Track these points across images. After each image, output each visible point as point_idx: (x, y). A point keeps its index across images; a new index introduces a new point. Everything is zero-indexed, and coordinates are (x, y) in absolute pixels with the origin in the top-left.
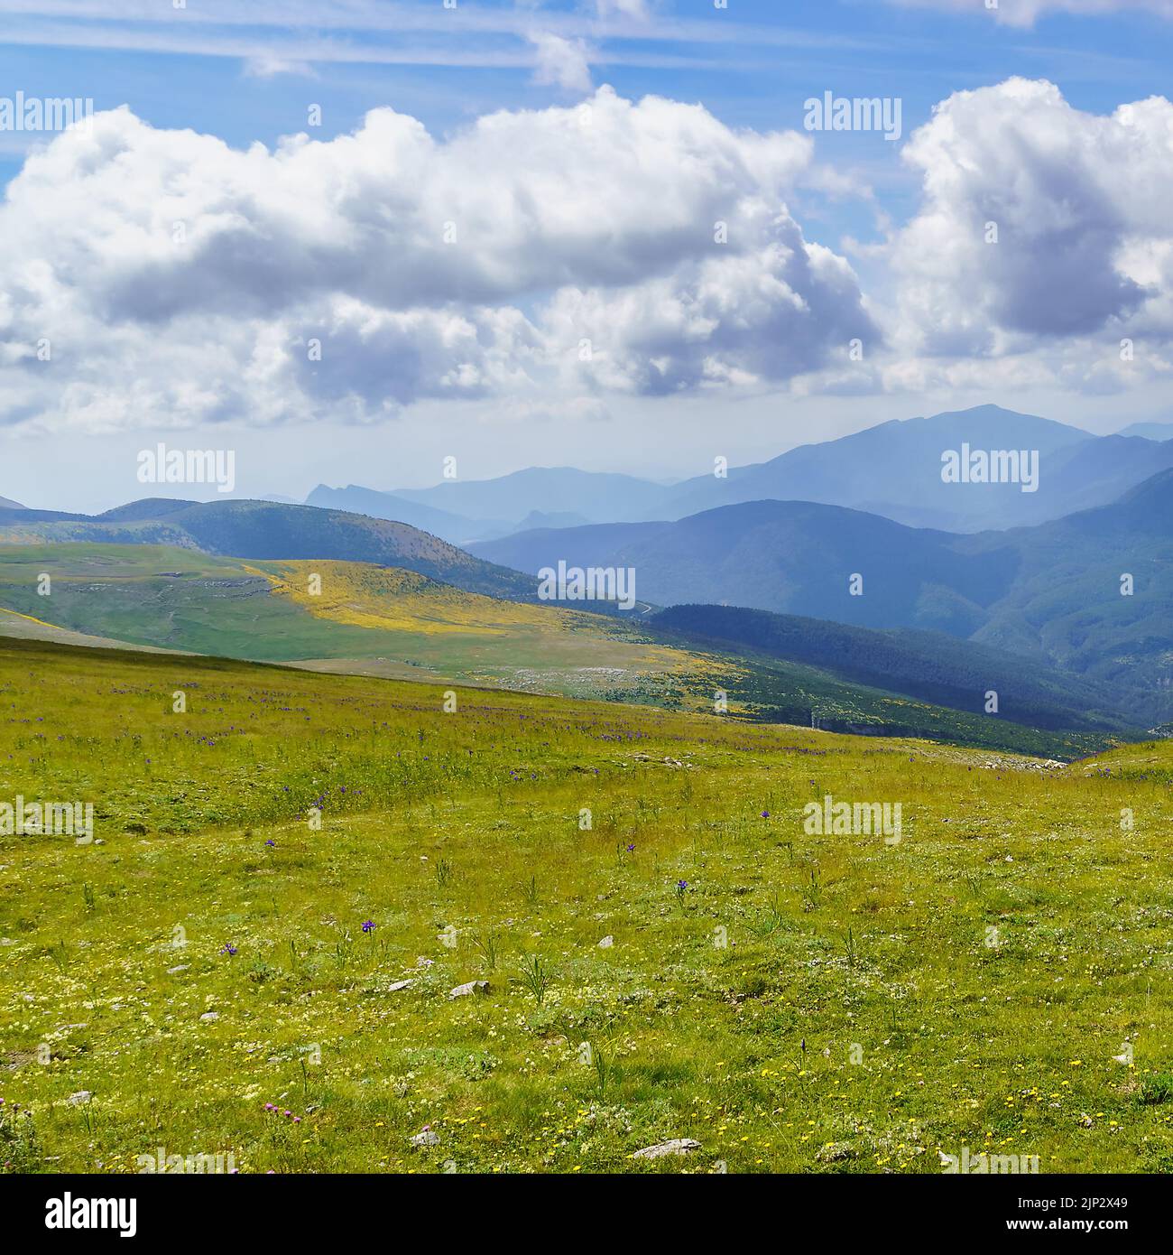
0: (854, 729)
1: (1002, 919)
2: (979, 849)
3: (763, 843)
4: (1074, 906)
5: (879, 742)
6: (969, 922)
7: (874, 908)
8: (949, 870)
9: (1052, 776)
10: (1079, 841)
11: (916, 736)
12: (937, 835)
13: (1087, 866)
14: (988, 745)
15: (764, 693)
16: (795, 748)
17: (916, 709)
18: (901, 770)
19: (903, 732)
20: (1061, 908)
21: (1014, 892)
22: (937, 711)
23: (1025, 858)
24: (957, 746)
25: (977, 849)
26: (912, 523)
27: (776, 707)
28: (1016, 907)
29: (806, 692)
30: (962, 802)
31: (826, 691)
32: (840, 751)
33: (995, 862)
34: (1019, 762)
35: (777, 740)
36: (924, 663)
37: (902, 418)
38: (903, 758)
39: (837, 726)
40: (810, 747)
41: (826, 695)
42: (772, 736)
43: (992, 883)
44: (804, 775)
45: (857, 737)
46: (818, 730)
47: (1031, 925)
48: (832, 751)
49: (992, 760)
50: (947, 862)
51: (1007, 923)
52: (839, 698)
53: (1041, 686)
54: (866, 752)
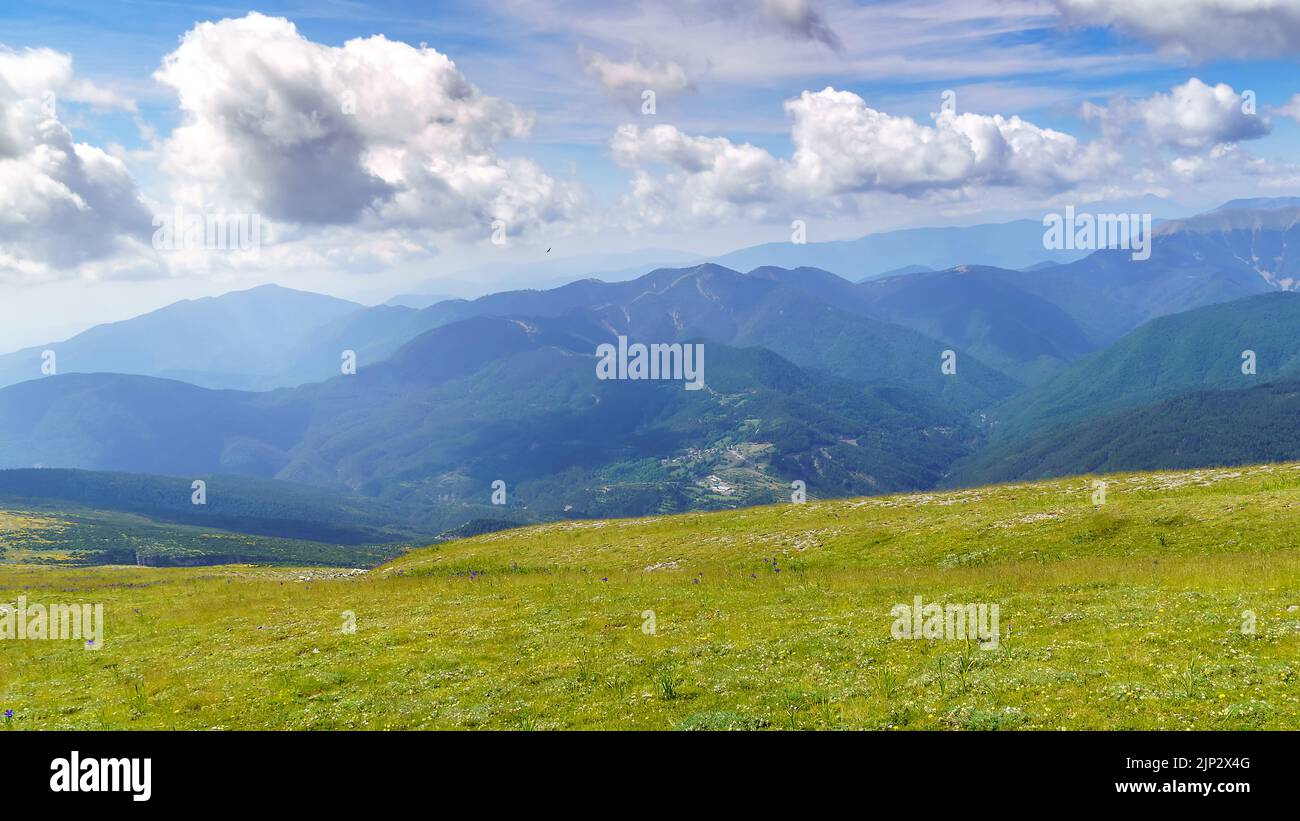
0: (178, 562)
1: (312, 700)
2: (289, 647)
3: (90, 668)
4: (372, 680)
5: (200, 571)
6: (282, 707)
7: (197, 708)
8: (264, 667)
9: (355, 581)
10: (375, 630)
11: (236, 562)
12: (252, 641)
13: (382, 648)
14: (301, 562)
15: (88, 540)
16: (120, 585)
17: (232, 540)
18: (220, 591)
19: (223, 560)
20: (362, 683)
21: (320, 677)
22: (253, 540)
23: (330, 649)
24: (274, 566)
25: (288, 647)
26: (211, 386)
27: (101, 551)
28: (323, 688)
29: (129, 536)
30: (274, 611)
31: (148, 533)
32: (164, 582)
33: (303, 655)
34: (330, 573)
35: (103, 579)
36: (236, 501)
37: (192, 298)
38: (223, 581)
39: (161, 562)
40: (135, 581)
41: (147, 536)
42: (98, 577)
43: (301, 672)
44: (129, 605)
45: (180, 568)
46: (144, 567)
47: (337, 700)
48: (155, 583)
49: (304, 574)
50: (261, 661)
51: (316, 703)
52: (160, 537)
53: (341, 510)
54: (188, 580)
